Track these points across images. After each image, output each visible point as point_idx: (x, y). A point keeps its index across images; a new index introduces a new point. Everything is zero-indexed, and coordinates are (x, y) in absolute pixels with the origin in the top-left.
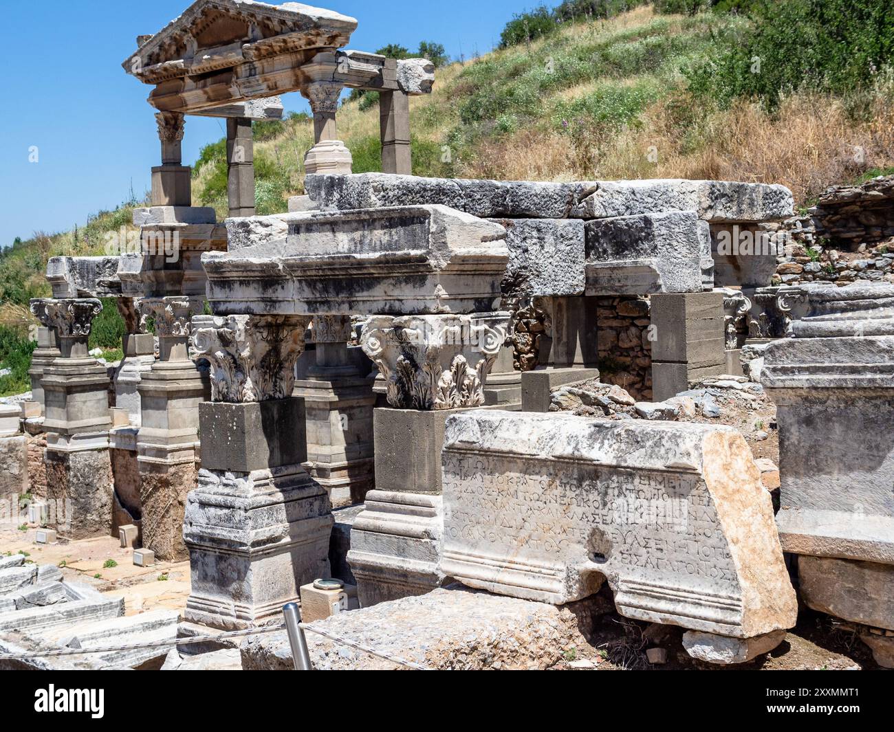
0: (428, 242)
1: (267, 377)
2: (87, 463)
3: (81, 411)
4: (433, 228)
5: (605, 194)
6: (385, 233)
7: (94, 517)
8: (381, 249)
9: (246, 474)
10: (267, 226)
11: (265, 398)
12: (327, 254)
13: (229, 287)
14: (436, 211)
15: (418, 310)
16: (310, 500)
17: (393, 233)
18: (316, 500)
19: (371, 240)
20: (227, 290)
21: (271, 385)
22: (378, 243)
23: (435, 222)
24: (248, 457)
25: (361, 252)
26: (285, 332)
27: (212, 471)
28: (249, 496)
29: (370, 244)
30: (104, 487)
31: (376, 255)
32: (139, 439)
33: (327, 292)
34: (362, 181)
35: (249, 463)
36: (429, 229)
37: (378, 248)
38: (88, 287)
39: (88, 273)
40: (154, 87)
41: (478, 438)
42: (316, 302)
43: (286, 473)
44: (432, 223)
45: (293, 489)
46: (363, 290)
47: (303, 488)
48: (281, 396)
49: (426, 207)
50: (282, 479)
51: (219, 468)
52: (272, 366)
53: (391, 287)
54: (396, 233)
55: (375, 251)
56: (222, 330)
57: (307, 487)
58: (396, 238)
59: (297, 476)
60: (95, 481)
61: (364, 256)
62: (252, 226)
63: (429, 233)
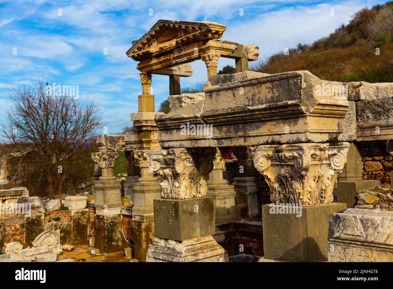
0: (301, 95)
1: (192, 185)
2: (112, 220)
3: (110, 198)
4: (304, 85)
5: (365, 88)
6: (269, 92)
7: (115, 243)
8: (266, 103)
9: (180, 242)
10: (191, 99)
11: (191, 198)
12: (229, 108)
13: (171, 133)
14: (305, 74)
15: (292, 141)
16: (218, 257)
17: (275, 91)
18: (221, 257)
19: (259, 98)
20: (169, 134)
21: (194, 189)
22: (264, 98)
23: (305, 81)
24: (182, 232)
25: (252, 105)
26: (202, 159)
27: (161, 239)
28: (182, 256)
29: (259, 100)
30: (119, 231)
31: (264, 106)
32: (133, 211)
33: (230, 132)
34: (243, 76)
35: (182, 236)
36: (301, 86)
37: (264, 101)
38: (113, 147)
39: (113, 141)
40: (139, 62)
41: (361, 233)
42: (222, 139)
43: (203, 241)
44: (303, 83)
45: (208, 251)
46: (253, 130)
47: (213, 250)
48: (200, 196)
49: (298, 72)
50: (201, 244)
51: (165, 238)
52: (195, 178)
53: (273, 127)
54: (277, 91)
55: (262, 104)
56: (166, 157)
57: (216, 249)
58: (276, 94)
59: (210, 242)
60: (115, 228)
61: (255, 107)
62: (183, 99)
63: (301, 89)
